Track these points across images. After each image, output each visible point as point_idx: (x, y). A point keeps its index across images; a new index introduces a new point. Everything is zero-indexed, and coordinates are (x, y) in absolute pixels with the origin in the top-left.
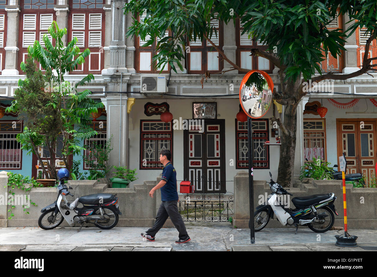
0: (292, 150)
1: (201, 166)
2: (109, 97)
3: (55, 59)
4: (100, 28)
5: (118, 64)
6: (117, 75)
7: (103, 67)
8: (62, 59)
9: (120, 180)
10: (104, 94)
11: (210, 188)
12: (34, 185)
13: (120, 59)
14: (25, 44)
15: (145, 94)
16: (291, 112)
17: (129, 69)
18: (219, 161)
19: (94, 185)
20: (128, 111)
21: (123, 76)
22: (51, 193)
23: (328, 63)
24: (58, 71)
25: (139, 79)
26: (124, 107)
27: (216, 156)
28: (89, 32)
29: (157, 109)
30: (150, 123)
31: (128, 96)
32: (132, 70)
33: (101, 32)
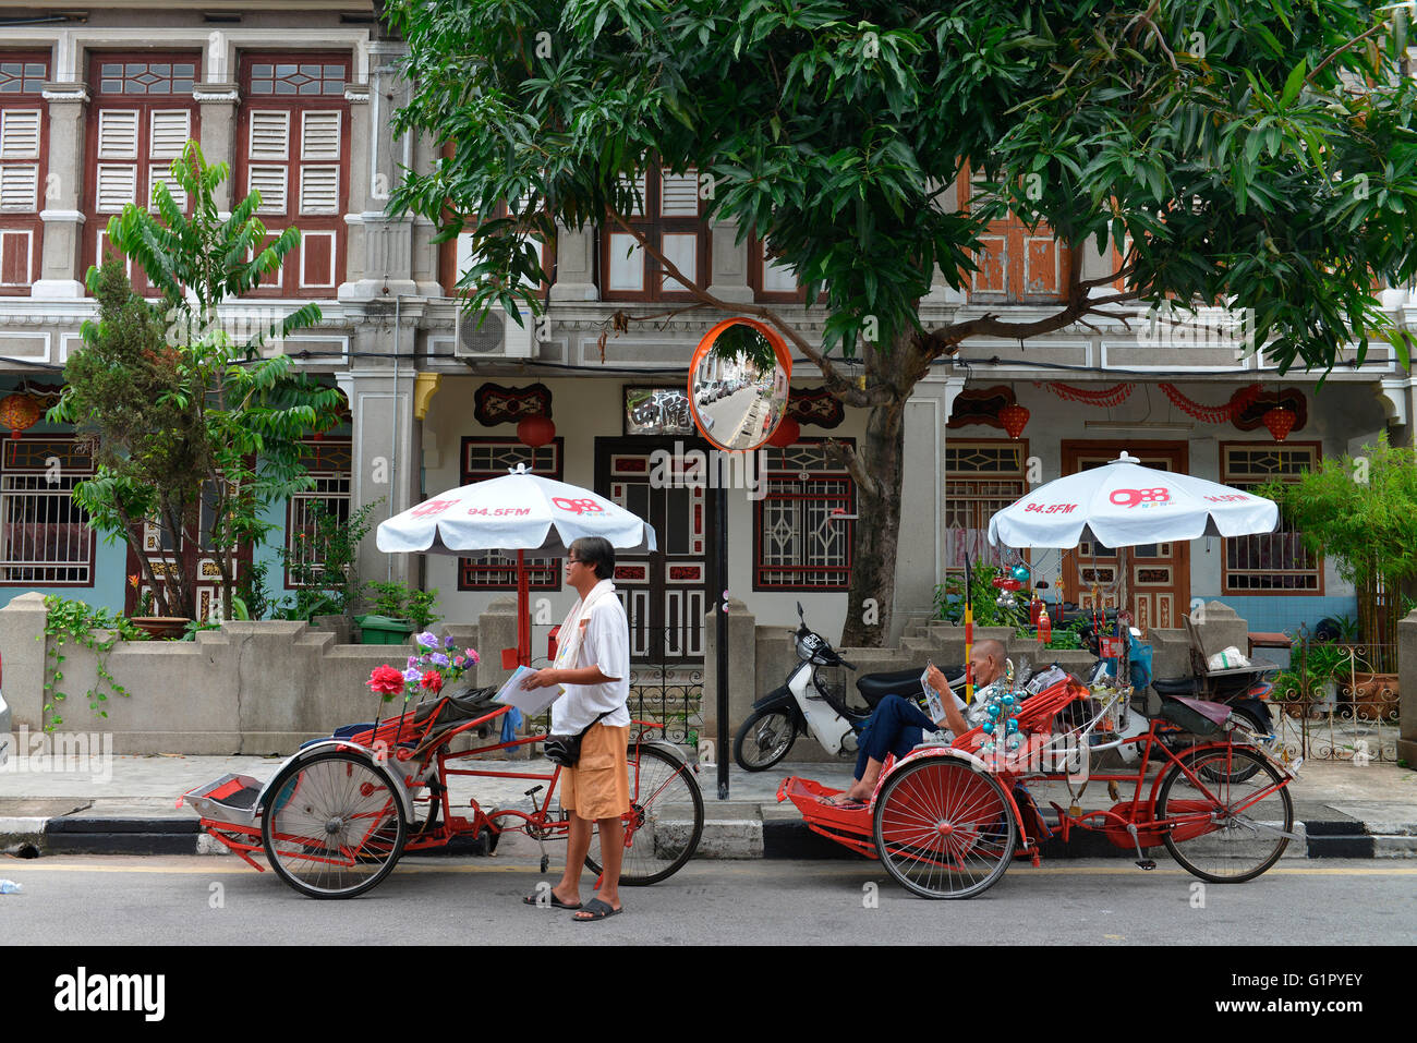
0: (888, 538)
1: (646, 580)
2: (361, 370)
3: (192, 256)
4: (336, 156)
5: (388, 269)
6: (384, 303)
7: (341, 278)
8: (214, 256)
9: (383, 621)
10: (344, 360)
11: (674, 648)
12: (123, 635)
13: (393, 252)
14: (103, 201)
15: (470, 362)
16: (883, 426)
17: (421, 284)
18: (702, 566)
19: (297, 636)
20: (419, 414)
21: (404, 306)
22: (171, 656)
23: (1026, 272)
24: (200, 294)
25: (451, 316)
26: (406, 400)
27: (692, 551)
28: (302, 168)
29: (513, 406)
30: (492, 446)
31: (417, 367)
32: (432, 287)
33: (337, 167)
